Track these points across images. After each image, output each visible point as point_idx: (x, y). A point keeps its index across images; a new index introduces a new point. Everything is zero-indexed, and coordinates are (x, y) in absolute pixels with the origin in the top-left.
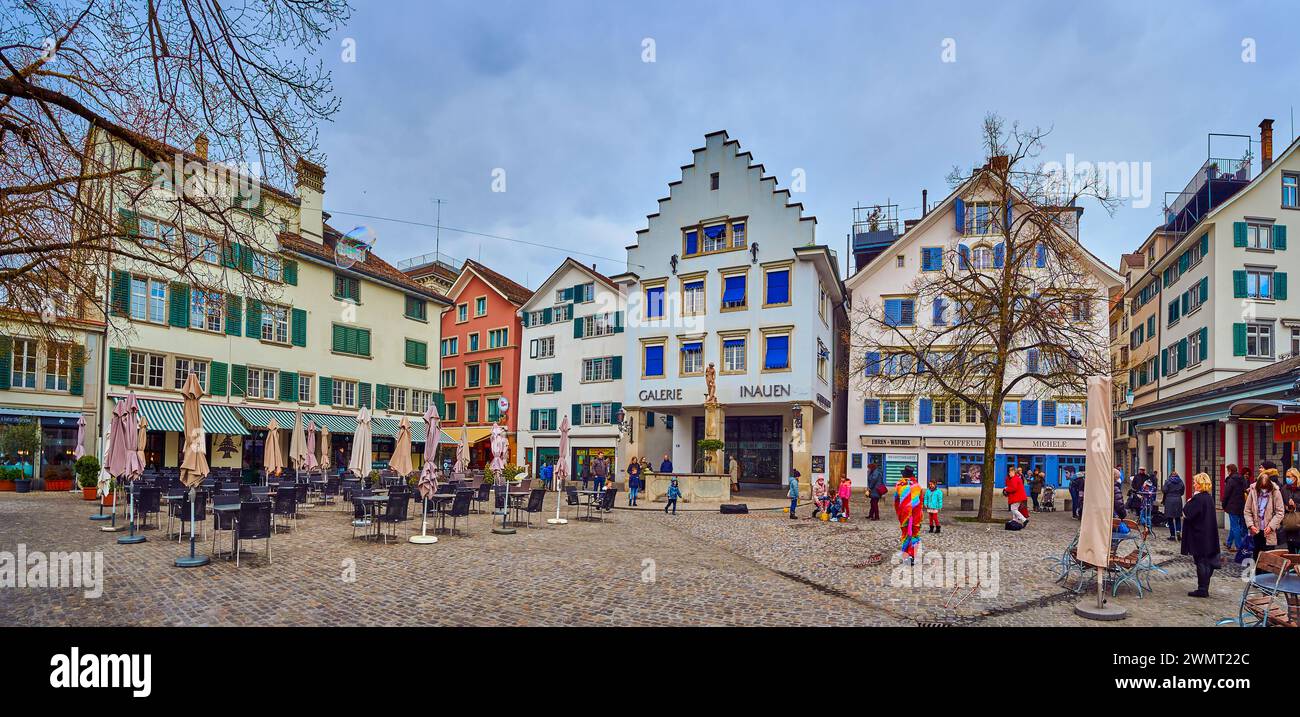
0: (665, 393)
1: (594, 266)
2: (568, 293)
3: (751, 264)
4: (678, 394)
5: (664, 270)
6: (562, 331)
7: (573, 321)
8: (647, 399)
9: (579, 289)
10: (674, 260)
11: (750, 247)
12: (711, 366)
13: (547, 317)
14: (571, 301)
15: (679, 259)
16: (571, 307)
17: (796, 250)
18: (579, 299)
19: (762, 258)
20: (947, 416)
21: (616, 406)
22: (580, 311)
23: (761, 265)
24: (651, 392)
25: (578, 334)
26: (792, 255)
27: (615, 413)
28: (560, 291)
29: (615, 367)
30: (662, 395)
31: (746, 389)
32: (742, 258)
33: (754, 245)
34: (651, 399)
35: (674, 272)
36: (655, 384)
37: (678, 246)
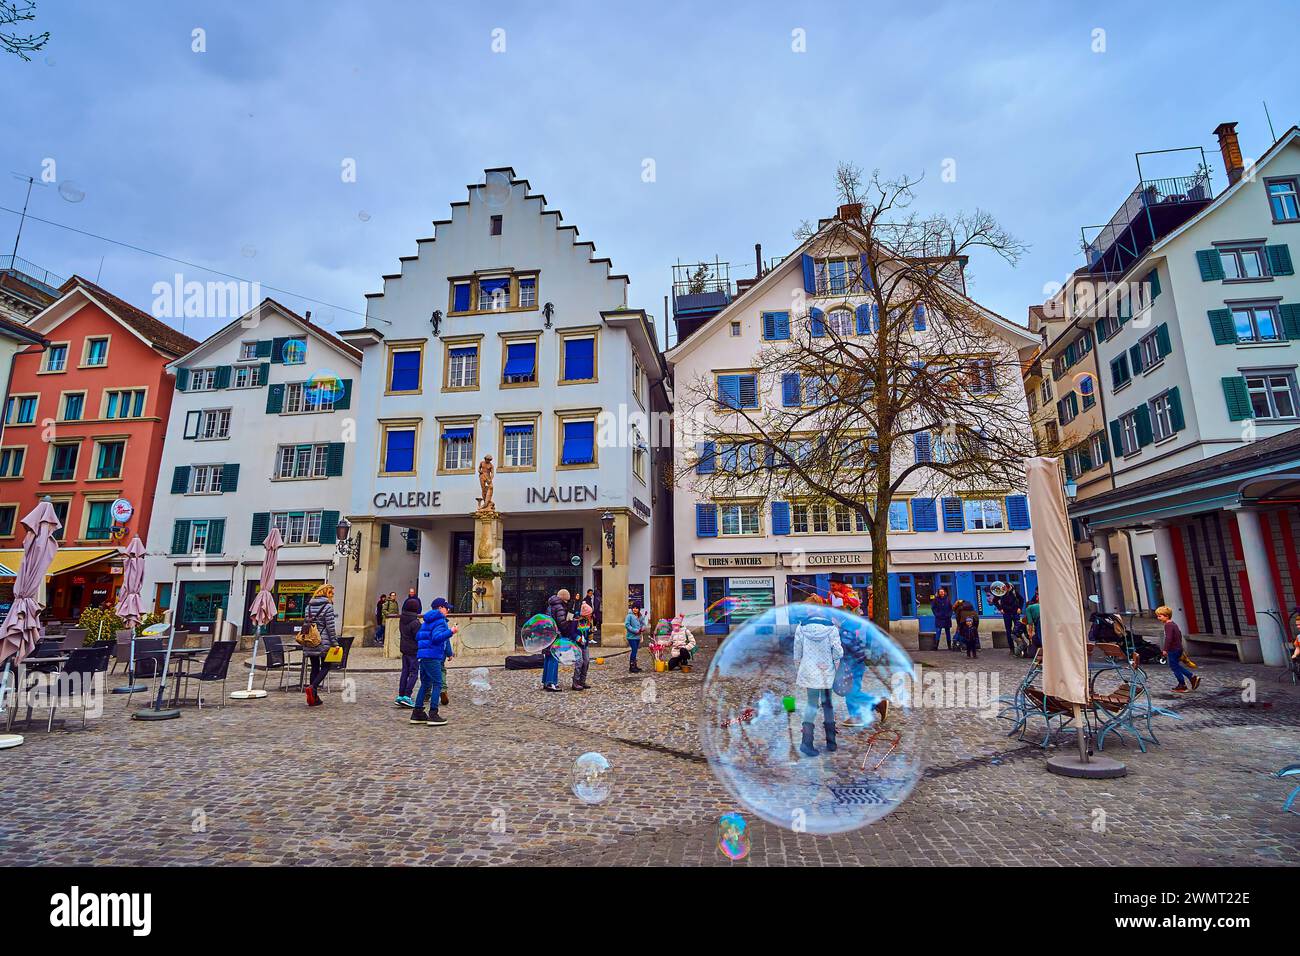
0: (415, 497)
1: (308, 314)
2: (262, 348)
3: (544, 328)
4: (435, 499)
5: (423, 330)
6: (246, 403)
7: (266, 389)
8: (386, 505)
9: (280, 343)
10: (436, 318)
11: (542, 308)
12: (488, 460)
13: (221, 378)
14: (267, 360)
15: (443, 317)
16: (265, 368)
17: (603, 314)
18: (278, 358)
19: (558, 321)
20: (810, 522)
21: (330, 517)
22: (279, 374)
23: (556, 330)
24: (393, 495)
25: (274, 406)
26: (599, 320)
27: (330, 527)
28: (246, 344)
29: (332, 458)
30: (410, 500)
31: (535, 492)
32: (532, 320)
33: (548, 306)
34: (392, 505)
35: (436, 332)
36: (400, 484)
37: (443, 301)
